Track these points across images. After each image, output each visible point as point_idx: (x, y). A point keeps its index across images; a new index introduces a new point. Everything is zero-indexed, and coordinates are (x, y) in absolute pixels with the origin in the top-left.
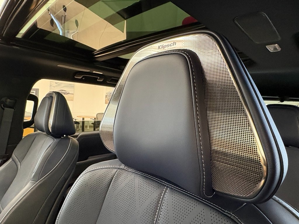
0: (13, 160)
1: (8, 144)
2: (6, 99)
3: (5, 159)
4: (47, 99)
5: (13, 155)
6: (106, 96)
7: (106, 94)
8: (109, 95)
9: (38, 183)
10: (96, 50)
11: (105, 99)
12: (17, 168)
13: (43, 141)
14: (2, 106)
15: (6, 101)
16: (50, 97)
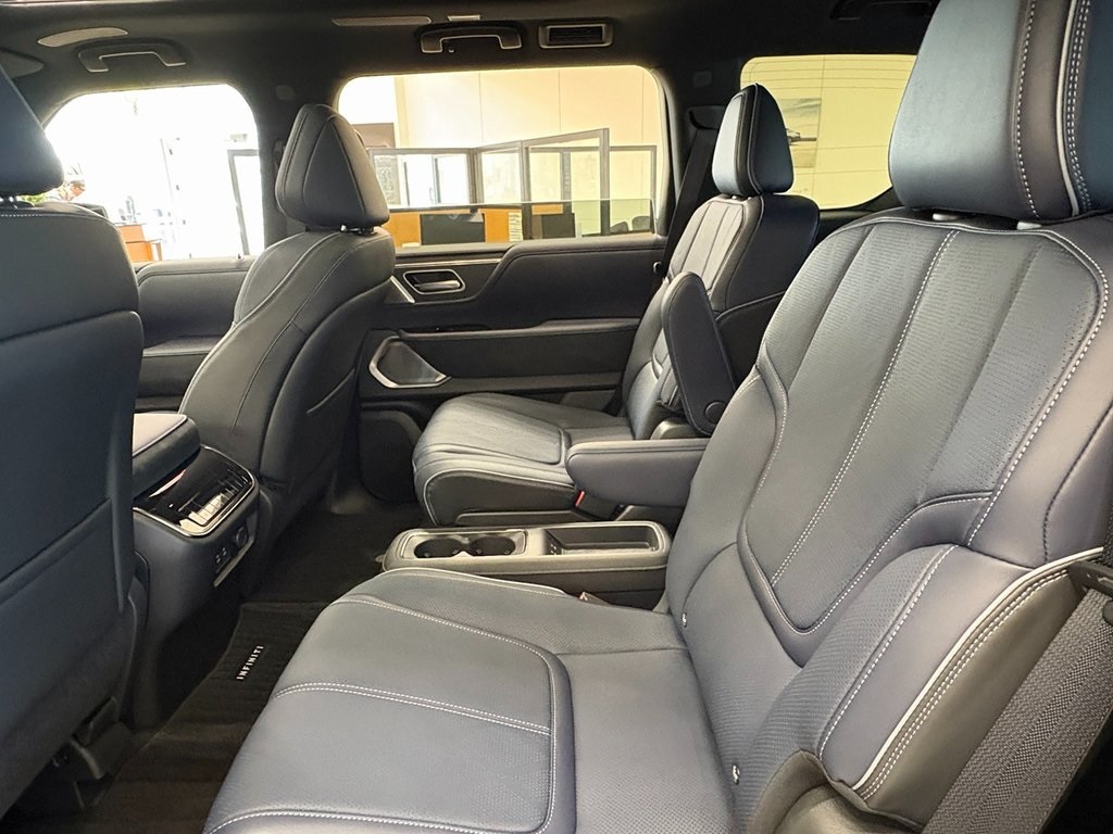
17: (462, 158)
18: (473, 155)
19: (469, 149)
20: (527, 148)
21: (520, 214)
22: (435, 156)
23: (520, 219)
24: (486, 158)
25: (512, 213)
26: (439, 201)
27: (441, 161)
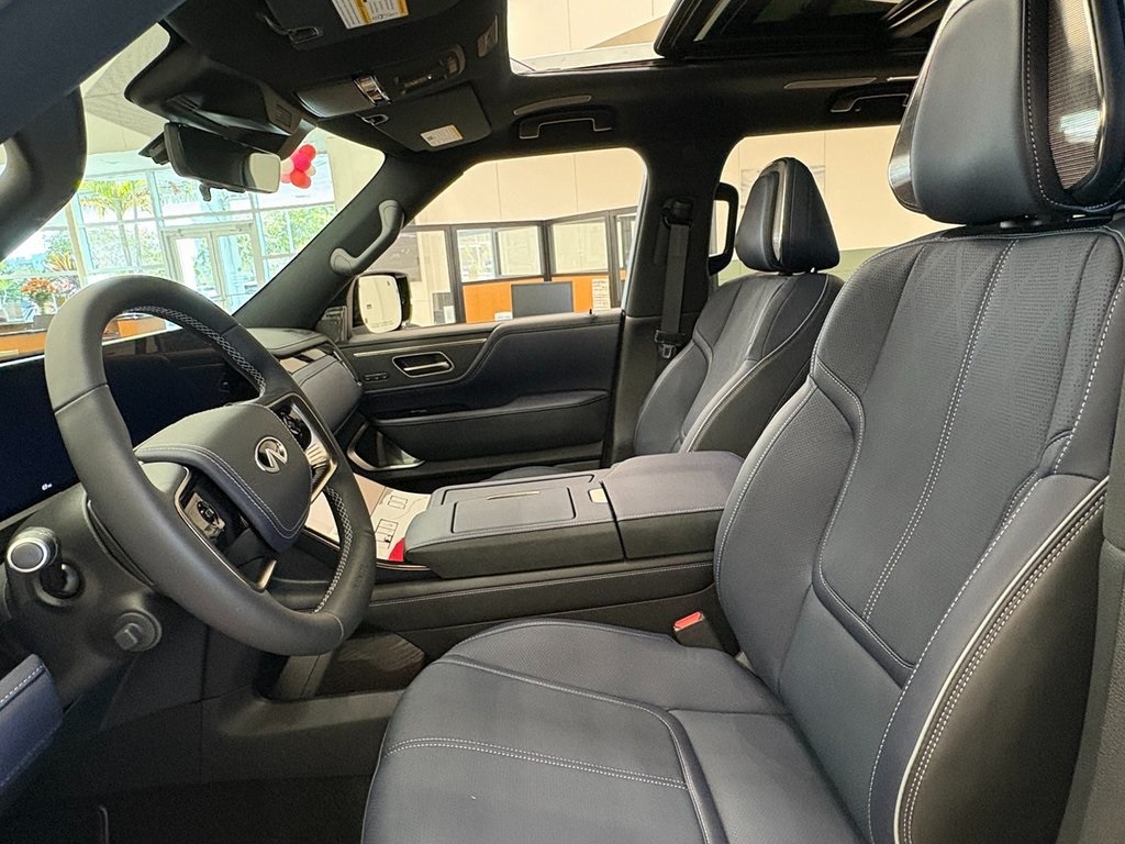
0: (696, 344)
1: (682, 312)
2: (673, 204)
4: (765, 181)
5: (696, 335)
9: (761, 365)
10: (893, 5)
12: (707, 361)
13: (759, 291)
14: (666, 221)
15: (672, 208)
16: (771, 174)
17: (535, 231)
18: (545, 227)
19: (542, 221)
20: (615, 217)
21: (607, 280)
22: (495, 230)
23: (607, 285)
24: (556, 228)
25: (595, 279)
26: (500, 273)
27: (503, 234)
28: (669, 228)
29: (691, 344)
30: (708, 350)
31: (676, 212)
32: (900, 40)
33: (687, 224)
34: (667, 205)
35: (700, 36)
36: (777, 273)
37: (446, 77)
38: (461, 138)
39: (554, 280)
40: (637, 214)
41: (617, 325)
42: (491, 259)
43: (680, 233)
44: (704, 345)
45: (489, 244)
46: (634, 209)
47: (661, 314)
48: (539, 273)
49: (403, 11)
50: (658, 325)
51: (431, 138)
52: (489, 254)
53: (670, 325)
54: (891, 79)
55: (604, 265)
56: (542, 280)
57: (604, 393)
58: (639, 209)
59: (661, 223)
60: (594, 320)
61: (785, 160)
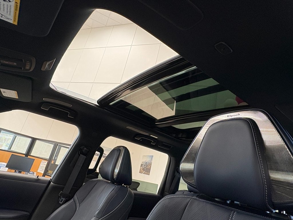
0: (74, 200)
1: (73, 186)
2: (84, 148)
3: (67, 199)
4: (116, 151)
5: (75, 197)
6: (142, 165)
7: (142, 163)
8: (144, 164)
11: (140, 168)
12: (76, 210)
14: (79, 153)
15: (83, 149)
16: (118, 150)
17: (30, 140)
20: (58, 144)
21: (47, 162)
22: (16, 135)
23: (46, 164)
24: (37, 142)
25: (43, 161)
26: (10, 149)
27: (18, 137)
28: (79, 155)
29: (72, 200)
30: (78, 205)
31: (84, 151)
32: (158, 127)
33: (85, 156)
34: (82, 148)
35: (111, 104)
36: (110, 181)
37: (23, 69)
38: (18, 98)
39: (29, 157)
40: (70, 147)
41: (46, 185)
42: (9, 144)
43: (82, 158)
44: (77, 202)
45: (12, 138)
46: (70, 145)
47: (65, 185)
48: (24, 153)
49: (15, 21)
50: (62, 189)
51: (4, 92)
52: (10, 142)
53: (67, 190)
54: (151, 136)
55: (48, 157)
56: (24, 156)
57: (28, 213)
58: (71, 146)
59: (78, 152)
60: (38, 180)
61: (124, 147)
